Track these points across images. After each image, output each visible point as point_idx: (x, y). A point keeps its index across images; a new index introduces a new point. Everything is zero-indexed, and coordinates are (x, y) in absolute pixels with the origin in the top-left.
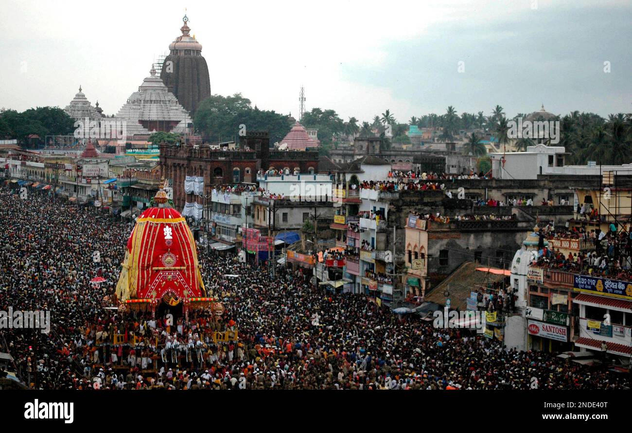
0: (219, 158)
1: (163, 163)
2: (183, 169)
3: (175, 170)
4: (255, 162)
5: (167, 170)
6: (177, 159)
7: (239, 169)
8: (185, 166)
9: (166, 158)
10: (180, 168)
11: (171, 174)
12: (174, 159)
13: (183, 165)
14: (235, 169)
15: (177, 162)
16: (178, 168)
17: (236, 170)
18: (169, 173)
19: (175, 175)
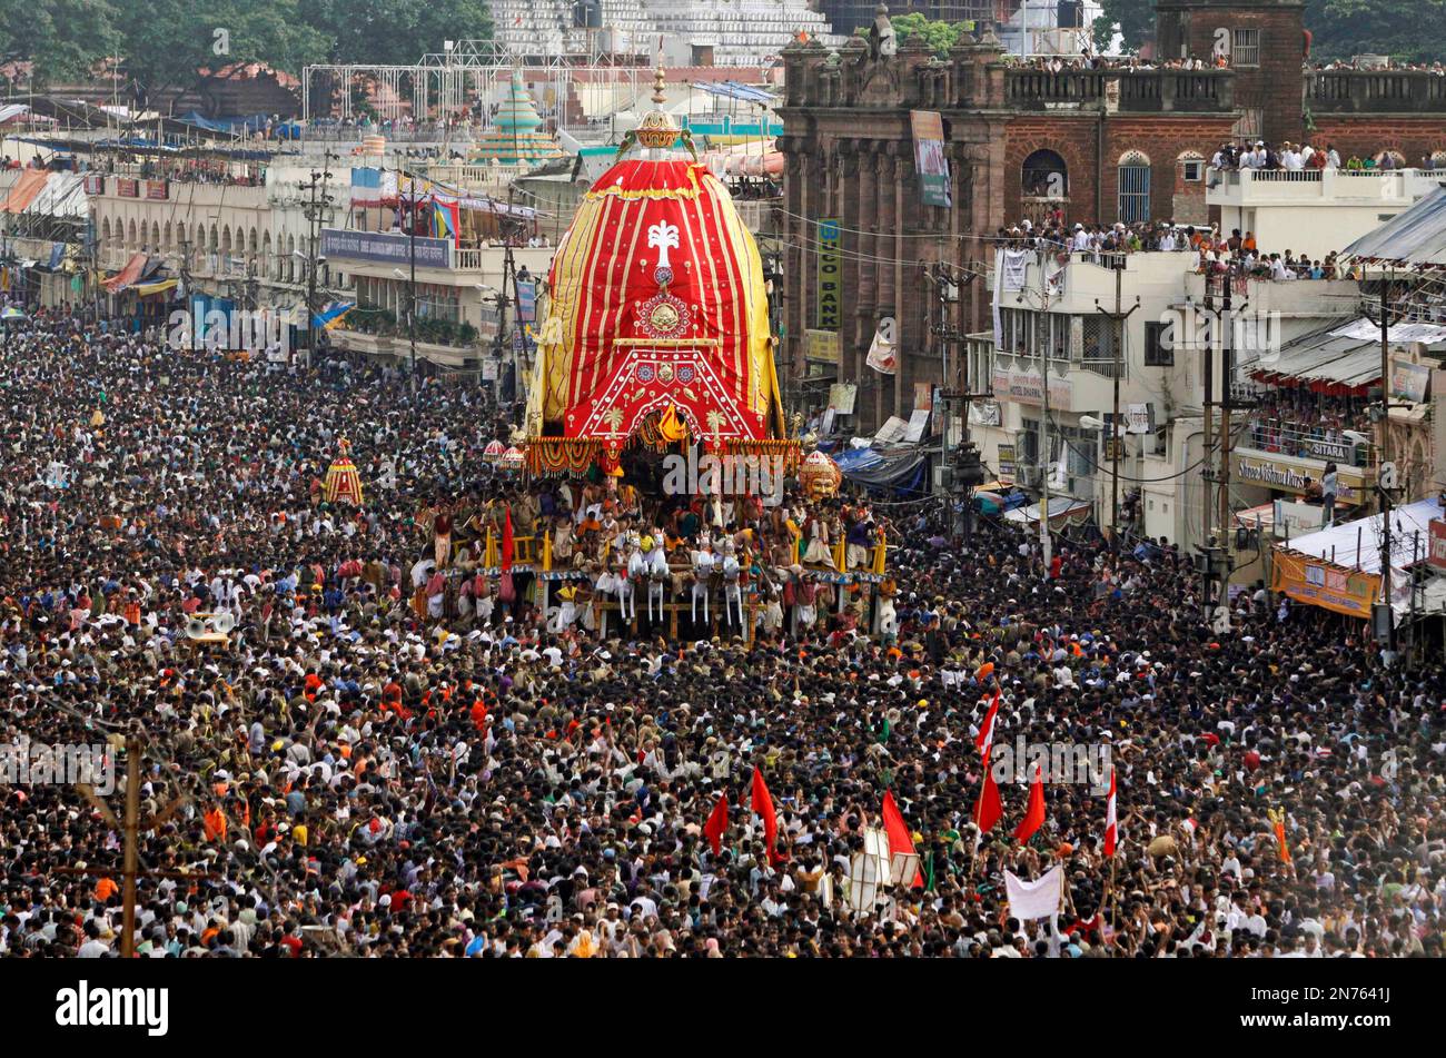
0: (1050, 105)
1: (797, 145)
2: (882, 167)
3: (852, 175)
4: (1229, 123)
5: (817, 176)
6: (858, 117)
7: (1145, 158)
8: (892, 148)
9: (811, 121)
10: (874, 163)
11: (834, 198)
12: (846, 118)
13: (884, 143)
14: (1124, 157)
15: (857, 131)
16: (863, 162)
17: (1134, 163)
18: (827, 191)
19: (852, 198)
